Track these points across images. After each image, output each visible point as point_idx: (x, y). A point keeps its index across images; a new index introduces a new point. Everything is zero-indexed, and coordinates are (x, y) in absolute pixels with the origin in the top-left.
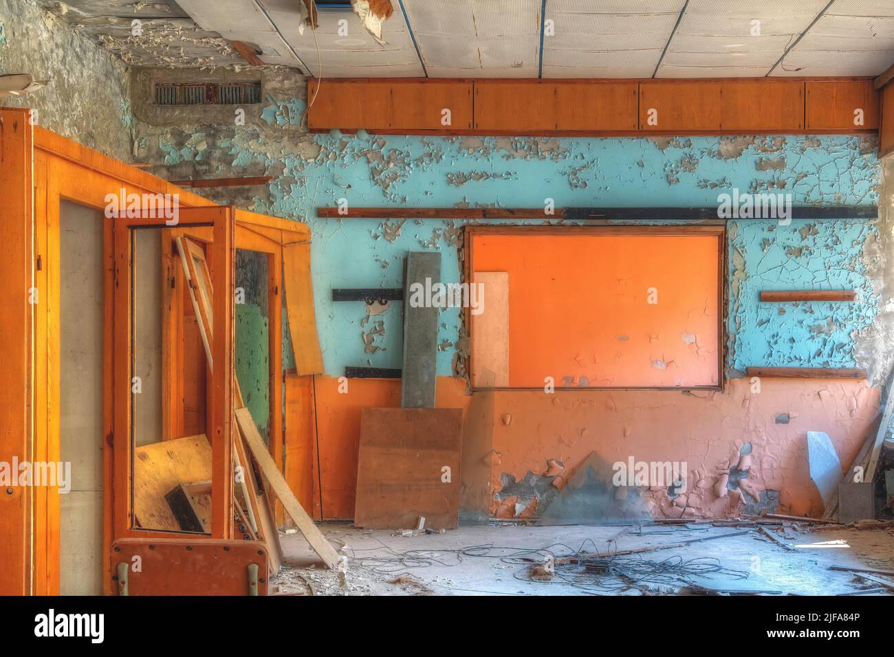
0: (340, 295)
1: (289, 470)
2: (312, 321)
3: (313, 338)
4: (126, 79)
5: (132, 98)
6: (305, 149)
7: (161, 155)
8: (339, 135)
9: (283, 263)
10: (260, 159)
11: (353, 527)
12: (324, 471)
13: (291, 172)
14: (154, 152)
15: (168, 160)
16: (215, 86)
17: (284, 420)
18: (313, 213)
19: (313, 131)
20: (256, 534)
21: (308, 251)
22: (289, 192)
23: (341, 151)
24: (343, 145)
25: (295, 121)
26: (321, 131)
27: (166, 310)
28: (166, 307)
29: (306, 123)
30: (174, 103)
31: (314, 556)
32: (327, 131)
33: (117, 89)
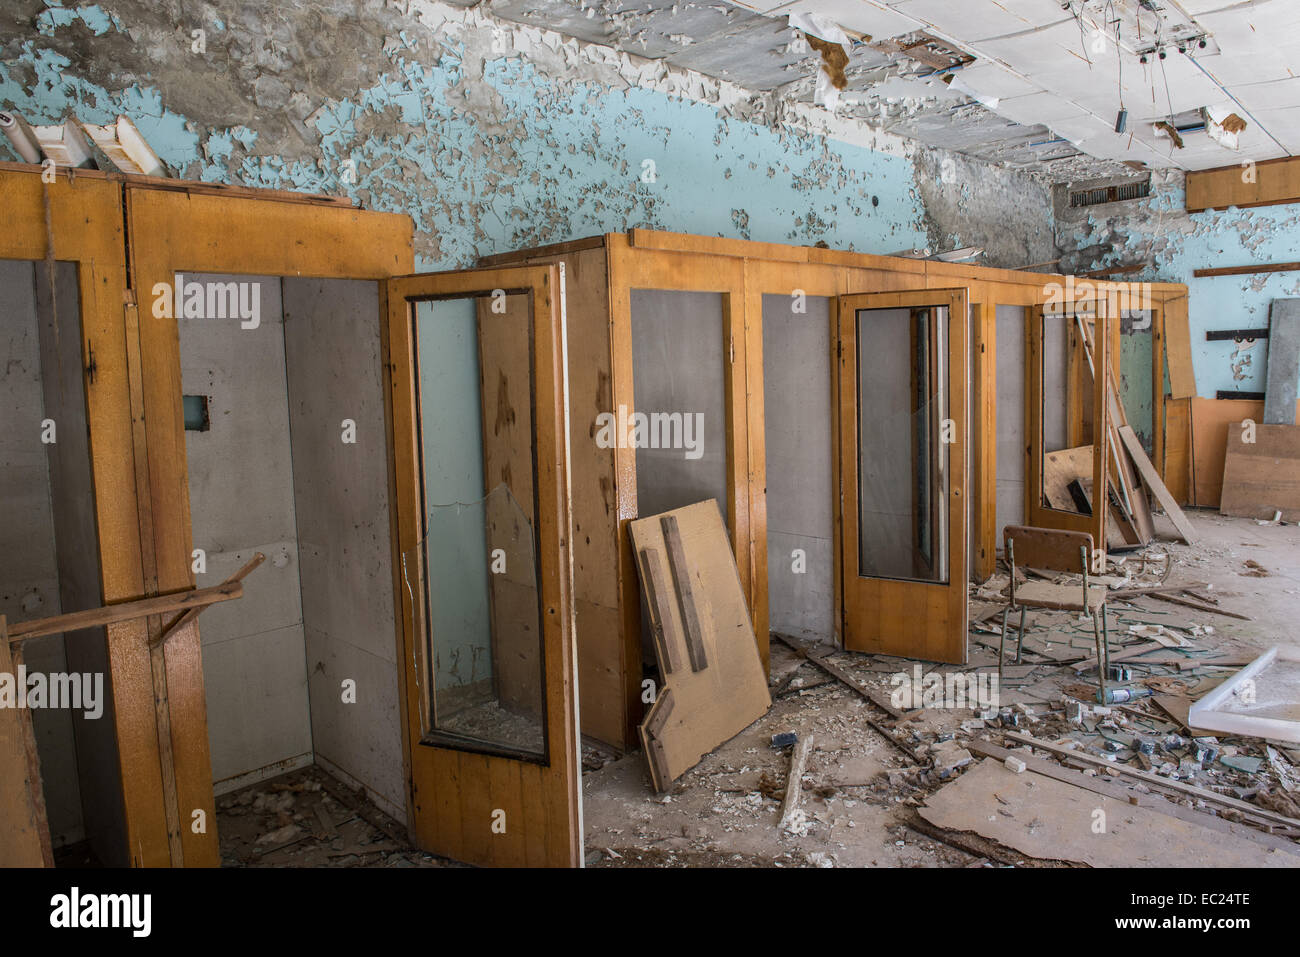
0: (1212, 336)
1: (1168, 468)
2: (1189, 357)
3: (1188, 370)
4: (1050, 194)
5: (1055, 205)
6: (1185, 225)
7: (1075, 242)
8: (1212, 213)
9: (1164, 316)
10: (1148, 238)
11: (1219, 514)
12: (1199, 470)
13: (1173, 245)
14: (1070, 241)
15: (1080, 246)
16: (1114, 188)
17: (1164, 432)
18: (1192, 273)
19: (1190, 212)
20: (1132, 516)
21: (1186, 304)
22: (1172, 259)
23: (1215, 224)
24: (1217, 220)
25: (1178, 206)
26: (1197, 211)
27: (1070, 362)
28: (1070, 359)
29: (1185, 207)
30: (1084, 205)
31: (1177, 535)
32: (1203, 210)
33: (1044, 203)
